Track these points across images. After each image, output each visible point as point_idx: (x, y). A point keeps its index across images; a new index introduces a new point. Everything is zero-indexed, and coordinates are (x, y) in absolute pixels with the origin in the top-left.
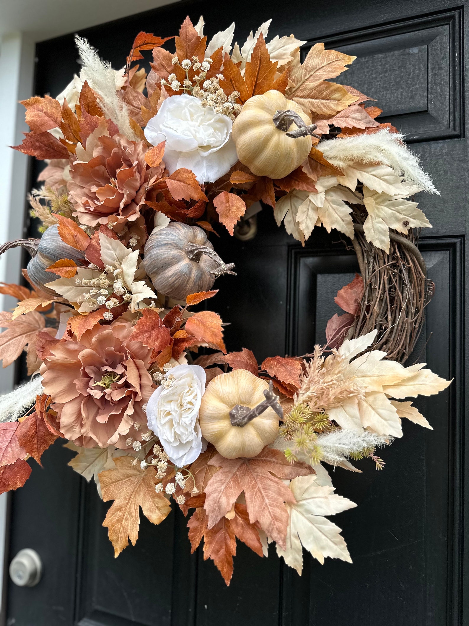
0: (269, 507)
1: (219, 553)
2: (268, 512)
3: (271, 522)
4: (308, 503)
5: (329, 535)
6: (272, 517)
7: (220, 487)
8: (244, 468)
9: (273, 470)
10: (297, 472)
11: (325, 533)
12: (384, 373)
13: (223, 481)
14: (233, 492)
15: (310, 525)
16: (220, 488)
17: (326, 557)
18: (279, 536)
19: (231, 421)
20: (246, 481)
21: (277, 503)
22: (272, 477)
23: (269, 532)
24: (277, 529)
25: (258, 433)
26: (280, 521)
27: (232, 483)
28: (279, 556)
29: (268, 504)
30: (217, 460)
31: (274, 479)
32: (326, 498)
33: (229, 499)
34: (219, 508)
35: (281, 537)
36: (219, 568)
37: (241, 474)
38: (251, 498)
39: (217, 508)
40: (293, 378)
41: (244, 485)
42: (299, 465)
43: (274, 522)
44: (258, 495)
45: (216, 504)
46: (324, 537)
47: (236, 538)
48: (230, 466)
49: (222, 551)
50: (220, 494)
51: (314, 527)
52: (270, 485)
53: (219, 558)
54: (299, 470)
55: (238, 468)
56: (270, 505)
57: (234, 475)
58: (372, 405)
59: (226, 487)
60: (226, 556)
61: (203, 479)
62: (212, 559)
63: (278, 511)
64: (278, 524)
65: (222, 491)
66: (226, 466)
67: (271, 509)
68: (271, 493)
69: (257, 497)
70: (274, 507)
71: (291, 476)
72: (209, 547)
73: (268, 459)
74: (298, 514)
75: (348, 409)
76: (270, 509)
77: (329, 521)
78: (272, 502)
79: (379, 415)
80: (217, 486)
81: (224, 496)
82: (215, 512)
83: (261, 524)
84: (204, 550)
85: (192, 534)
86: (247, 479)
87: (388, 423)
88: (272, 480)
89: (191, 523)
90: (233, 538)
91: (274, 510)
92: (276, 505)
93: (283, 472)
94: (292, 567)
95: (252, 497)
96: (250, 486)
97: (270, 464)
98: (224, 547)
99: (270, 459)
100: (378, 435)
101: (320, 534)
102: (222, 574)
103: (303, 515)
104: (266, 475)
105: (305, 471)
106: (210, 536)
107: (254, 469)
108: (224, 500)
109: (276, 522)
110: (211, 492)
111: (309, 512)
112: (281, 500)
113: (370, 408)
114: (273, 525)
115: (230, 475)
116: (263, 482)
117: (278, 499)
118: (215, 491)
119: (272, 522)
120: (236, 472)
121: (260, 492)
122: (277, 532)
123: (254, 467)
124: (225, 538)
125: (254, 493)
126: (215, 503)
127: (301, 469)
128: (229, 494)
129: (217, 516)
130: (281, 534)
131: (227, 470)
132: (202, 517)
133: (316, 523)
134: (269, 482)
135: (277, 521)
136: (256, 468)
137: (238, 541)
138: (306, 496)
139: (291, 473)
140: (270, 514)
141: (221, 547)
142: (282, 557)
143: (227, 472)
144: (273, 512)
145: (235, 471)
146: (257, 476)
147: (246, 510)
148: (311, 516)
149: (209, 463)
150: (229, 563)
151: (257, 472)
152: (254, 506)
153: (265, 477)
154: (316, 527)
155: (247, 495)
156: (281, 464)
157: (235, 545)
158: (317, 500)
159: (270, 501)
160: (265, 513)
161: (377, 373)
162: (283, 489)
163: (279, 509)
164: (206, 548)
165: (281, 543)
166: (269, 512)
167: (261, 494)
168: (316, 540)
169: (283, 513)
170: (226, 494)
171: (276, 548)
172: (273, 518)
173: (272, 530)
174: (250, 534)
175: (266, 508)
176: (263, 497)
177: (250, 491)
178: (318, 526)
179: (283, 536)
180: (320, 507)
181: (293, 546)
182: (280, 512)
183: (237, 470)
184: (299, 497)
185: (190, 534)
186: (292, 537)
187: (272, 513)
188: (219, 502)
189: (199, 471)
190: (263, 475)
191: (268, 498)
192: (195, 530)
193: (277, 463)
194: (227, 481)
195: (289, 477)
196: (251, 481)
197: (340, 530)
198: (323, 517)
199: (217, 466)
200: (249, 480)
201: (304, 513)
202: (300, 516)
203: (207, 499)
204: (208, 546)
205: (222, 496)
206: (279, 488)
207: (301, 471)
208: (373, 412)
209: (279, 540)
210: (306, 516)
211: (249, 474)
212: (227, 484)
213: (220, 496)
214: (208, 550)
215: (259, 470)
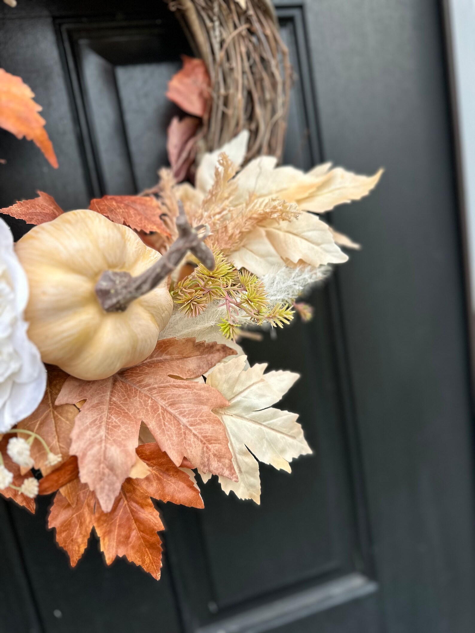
0: (191, 428)
1: (130, 540)
2: (192, 437)
3: (203, 448)
4: (245, 397)
5: (283, 430)
6: (202, 441)
7: (98, 433)
8: (121, 387)
9: (173, 371)
10: (207, 361)
11: (278, 429)
12: (285, 186)
13: (97, 422)
14: (126, 431)
15: (258, 426)
16: (98, 436)
17: (291, 461)
18: (220, 464)
19: (103, 304)
20: (137, 404)
21: (201, 416)
22: (178, 382)
23: (204, 466)
24: (215, 455)
25: (152, 314)
26: (217, 440)
27: (114, 419)
28: (227, 493)
29: (188, 425)
30: (70, 392)
31: (182, 384)
32: (262, 380)
33: (125, 446)
34: (112, 468)
35: (224, 465)
36: (138, 562)
37: (120, 398)
38: (160, 427)
39: (107, 471)
40: (154, 223)
41: (138, 413)
42: (207, 350)
43: (207, 448)
44: (167, 418)
45: (102, 465)
46: (279, 435)
47: (154, 500)
48: (98, 394)
49: (134, 534)
50: (103, 445)
51: (263, 428)
52: (180, 395)
53: (133, 547)
54: (209, 358)
55: (112, 392)
56: (191, 425)
57: (110, 404)
58: (291, 230)
59: (108, 429)
60: (143, 538)
61: (55, 433)
62: (121, 556)
63: (208, 428)
64: (214, 447)
65: (104, 438)
66: (92, 396)
67: (195, 429)
68: (186, 407)
69: (168, 421)
70: (199, 424)
71: (201, 370)
72: (109, 540)
73: (155, 359)
74: (234, 419)
75: (255, 247)
76: (193, 431)
77: (279, 410)
78: (193, 419)
79: (306, 239)
80: (92, 434)
81: (112, 445)
82: (106, 479)
83: (191, 460)
84: (102, 550)
85: (64, 535)
86: (137, 401)
87: (321, 248)
88: (179, 387)
89: (54, 519)
90: (148, 505)
91: (201, 429)
92: (201, 420)
93: (187, 368)
94: (247, 499)
95: (161, 425)
96: (147, 410)
97: (162, 364)
98: (134, 526)
99: (159, 358)
100: (313, 268)
101: (273, 433)
102: (145, 568)
103: (242, 417)
104: (167, 382)
105: (217, 356)
106: (105, 521)
107: (139, 382)
108: (115, 452)
109: (210, 446)
110: (86, 449)
111: (250, 409)
112: (206, 409)
113: (291, 236)
114: (207, 453)
115: (105, 407)
116: (166, 396)
117: (201, 410)
118: (91, 444)
119: (205, 449)
120: (111, 399)
121: (167, 412)
122: (216, 459)
123: (138, 379)
124: (132, 511)
125: (161, 418)
126: (100, 464)
127: (212, 355)
128: (120, 437)
129: (112, 484)
130: (223, 460)
131: (96, 402)
132: (75, 499)
133: (265, 421)
134: (176, 391)
135: (211, 444)
136: (142, 380)
137: (159, 505)
138: (238, 389)
139: (199, 367)
140: (198, 438)
141: (130, 529)
142: (232, 493)
143: (98, 403)
144: (201, 433)
145: (108, 399)
146: (150, 390)
147: (160, 450)
148: (254, 413)
149: (57, 403)
150: (151, 546)
151: (148, 385)
152: (170, 438)
153: (165, 387)
154: (265, 426)
155: (152, 425)
156: (178, 359)
157: (156, 513)
158: (254, 388)
159: (190, 419)
160: (190, 440)
161: (274, 187)
162: (203, 393)
163: (209, 424)
164: (104, 545)
165: (227, 473)
166: (195, 435)
167: (171, 414)
168: (272, 443)
169: (216, 427)
170: (114, 441)
171: (220, 485)
172: (204, 441)
173: (208, 460)
174: (175, 483)
175: (187, 432)
176: (175, 417)
177: (153, 418)
178: (269, 424)
179: (227, 461)
180: (262, 396)
181: (243, 470)
182: (211, 429)
183: (111, 395)
184: (229, 395)
185: (60, 539)
186: (238, 457)
187: (200, 436)
188: (105, 458)
189: (41, 424)
190: (162, 385)
191: (184, 416)
192: (68, 525)
193: (172, 360)
194: (105, 419)
195: (199, 373)
196: (145, 401)
197: (296, 416)
198: (271, 408)
199: (75, 401)
200: (140, 402)
201: (243, 414)
202: (239, 421)
203: (82, 463)
204: (106, 539)
205: (108, 446)
206: (196, 393)
207: (212, 357)
208: (297, 239)
209: (223, 469)
210: (247, 417)
211: (135, 393)
212: (107, 423)
213: (103, 448)
214: (109, 545)
215: (149, 380)
